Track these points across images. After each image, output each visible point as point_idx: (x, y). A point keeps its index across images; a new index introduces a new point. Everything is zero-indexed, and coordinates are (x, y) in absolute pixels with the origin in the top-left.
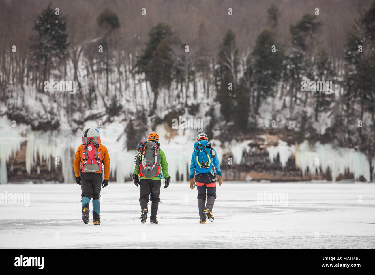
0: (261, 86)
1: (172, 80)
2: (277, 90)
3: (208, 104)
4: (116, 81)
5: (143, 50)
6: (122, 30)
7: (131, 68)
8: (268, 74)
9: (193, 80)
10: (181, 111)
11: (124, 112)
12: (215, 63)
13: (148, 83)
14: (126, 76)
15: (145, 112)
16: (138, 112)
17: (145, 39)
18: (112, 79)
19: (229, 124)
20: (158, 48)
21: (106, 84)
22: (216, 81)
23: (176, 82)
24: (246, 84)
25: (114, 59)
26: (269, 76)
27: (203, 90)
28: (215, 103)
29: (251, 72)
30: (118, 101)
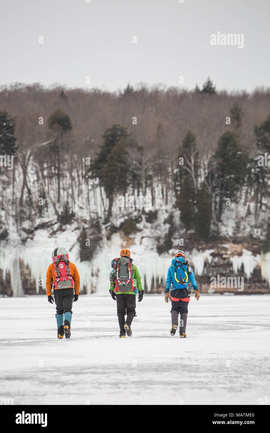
0: (223, 192)
1: (128, 185)
2: (241, 195)
3: (167, 211)
4: (68, 186)
5: (96, 154)
6: (74, 132)
7: (84, 172)
8: (230, 178)
9: (151, 185)
10: (138, 219)
11: (77, 220)
12: (174, 167)
13: (103, 189)
14: (79, 181)
15: (99, 220)
16: (92, 220)
17: (99, 141)
18: (63, 185)
19: (189, 232)
20: (113, 151)
21: (57, 190)
22: (175, 186)
23: (132, 187)
24: (208, 189)
25: (66, 163)
26: (232, 180)
27: (161, 196)
28: (174, 210)
29: (213, 176)
30: (70, 208)
